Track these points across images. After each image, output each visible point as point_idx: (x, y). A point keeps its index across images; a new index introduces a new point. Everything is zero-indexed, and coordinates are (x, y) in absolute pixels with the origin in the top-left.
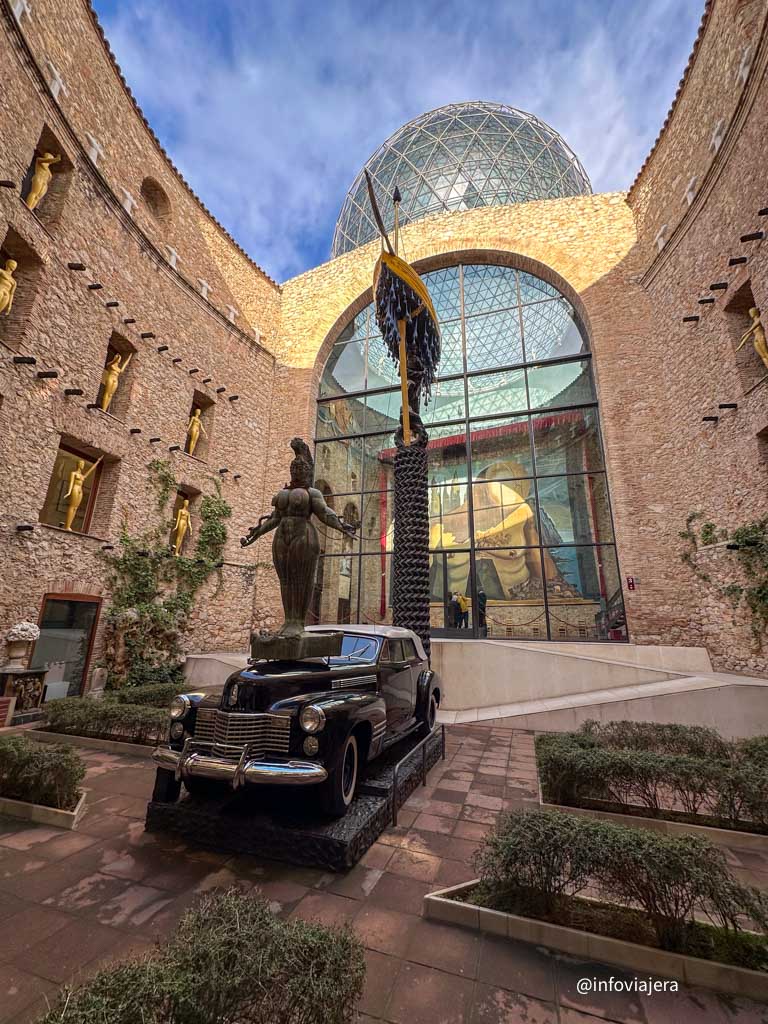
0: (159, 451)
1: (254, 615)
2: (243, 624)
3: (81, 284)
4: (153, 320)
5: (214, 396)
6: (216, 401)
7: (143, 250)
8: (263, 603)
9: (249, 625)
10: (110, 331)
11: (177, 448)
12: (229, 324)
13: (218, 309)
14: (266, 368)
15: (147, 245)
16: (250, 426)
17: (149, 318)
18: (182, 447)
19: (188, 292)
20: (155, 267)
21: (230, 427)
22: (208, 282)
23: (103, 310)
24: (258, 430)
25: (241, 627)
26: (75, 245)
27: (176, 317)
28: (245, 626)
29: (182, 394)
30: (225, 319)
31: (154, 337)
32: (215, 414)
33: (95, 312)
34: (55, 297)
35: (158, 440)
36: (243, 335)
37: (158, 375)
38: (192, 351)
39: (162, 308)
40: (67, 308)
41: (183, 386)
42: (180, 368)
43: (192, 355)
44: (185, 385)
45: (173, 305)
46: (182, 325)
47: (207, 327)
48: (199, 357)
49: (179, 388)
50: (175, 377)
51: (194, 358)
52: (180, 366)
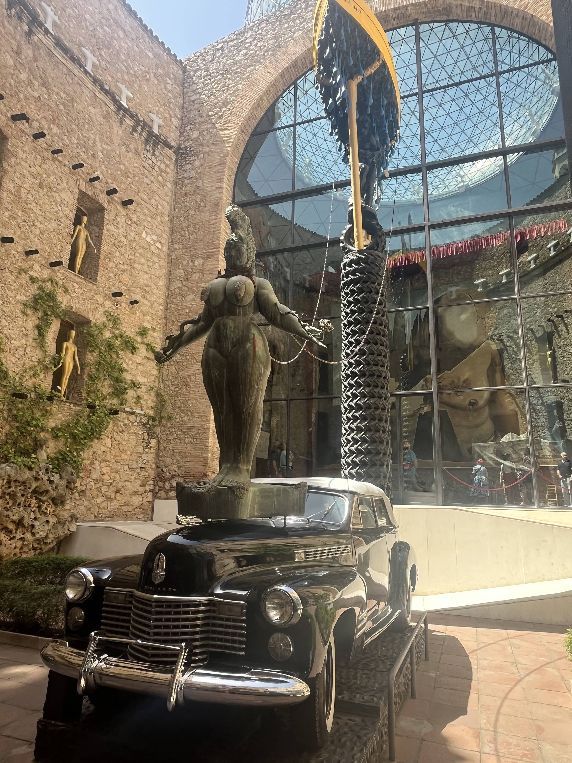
0: (36, 267)
1: (158, 474)
2: (144, 485)
4: (26, 98)
5: (103, 199)
6: (105, 205)
8: (168, 461)
9: (152, 488)
11: (59, 263)
12: (120, 107)
13: (107, 87)
14: (167, 165)
16: (149, 239)
17: (21, 96)
18: (66, 263)
19: (70, 65)
20: (26, 28)
21: (123, 239)
22: (93, 52)
24: (158, 245)
25: (141, 489)
27: (54, 97)
28: (147, 488)
29: (63, 195)
30: (115, 101)
31: (28, 120)
32: (106, 222)
35: (36, 252)
36: (138, 122)
37: (33, 170)
38: (75, 141)
41: (65, 185)
42: (60, 162)
43: (75, 146)
44: (67, 184)
45: (50, 80)
46: (61, 107)
47: (93, 110)
48: (84, 149)
49: (60, 187)
50: (55, 174)
51: (78, 150)
52: (60, 158)
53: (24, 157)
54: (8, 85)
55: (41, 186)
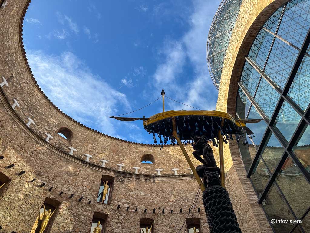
3: (124, 211)
4: (157, 202)
5: (197, 215)
6: (200, 217)
7: (146, 180)
10: (139, 220)
12: (191, 176)
13: (185, 174)
15: (147, 177)
17: (155, 202)
19: (169, 179)
20: (152, 181)
22: (177, 167)
23: (134, 214)
26: (119, 200)
27: (167, 193)
30: (188, 175)
32: (202, 224)
33: (131, 217)
34: (114, 223)
37: (166, 224)
38: (179, 201)
39: (159, 194)
40: (119, 224)
41: (180, 221)
42: (175, 214)
43: (179, 203)
44: (181, 220)
45: (164, 189)
46: (171, 194)
47: (182, 185)
48: (183, 202)
49: (178, 223)
50: (175, 219)
51: (181, 204)
52: (175, 212)
53: (161, 222)
54: (150, 203)
55: (170, 228)
